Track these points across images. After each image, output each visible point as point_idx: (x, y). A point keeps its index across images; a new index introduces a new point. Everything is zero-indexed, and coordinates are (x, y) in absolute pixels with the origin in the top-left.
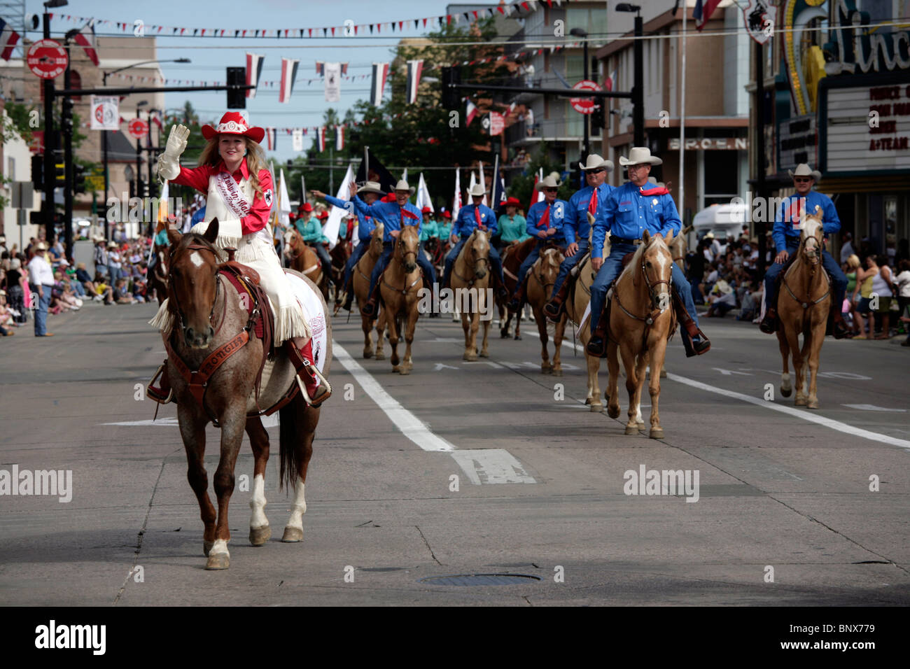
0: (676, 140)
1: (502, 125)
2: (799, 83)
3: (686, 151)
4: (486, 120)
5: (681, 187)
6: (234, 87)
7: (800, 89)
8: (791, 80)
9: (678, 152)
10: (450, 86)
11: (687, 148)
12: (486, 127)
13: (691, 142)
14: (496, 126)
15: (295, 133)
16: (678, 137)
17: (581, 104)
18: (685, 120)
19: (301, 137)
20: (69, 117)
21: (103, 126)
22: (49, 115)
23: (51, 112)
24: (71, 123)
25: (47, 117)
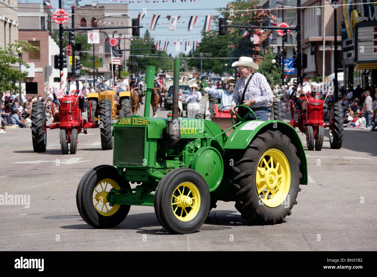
0: (322, 46)
1: (259, 40)
2: (349, 25)
3: (326, 51)
4: (252, 38)
5: (324, 66)
6: (135, 27)
7: (349, 27)
8: (345, 23)
9: (322, 51)
10: (222, 26)
11: (326, 49)
12: (252, 41)
13: (328, 47)
14: (256, 40)
15: (177, 44)
16: (323, 45)
17: (281, 32)
18: (325, 38)
19: (179, 46)
20: (72, 39)
21: (93, 42)
22: (61, 39)
23: (62, 38)
24: (73, 42)
25: (60, 40)
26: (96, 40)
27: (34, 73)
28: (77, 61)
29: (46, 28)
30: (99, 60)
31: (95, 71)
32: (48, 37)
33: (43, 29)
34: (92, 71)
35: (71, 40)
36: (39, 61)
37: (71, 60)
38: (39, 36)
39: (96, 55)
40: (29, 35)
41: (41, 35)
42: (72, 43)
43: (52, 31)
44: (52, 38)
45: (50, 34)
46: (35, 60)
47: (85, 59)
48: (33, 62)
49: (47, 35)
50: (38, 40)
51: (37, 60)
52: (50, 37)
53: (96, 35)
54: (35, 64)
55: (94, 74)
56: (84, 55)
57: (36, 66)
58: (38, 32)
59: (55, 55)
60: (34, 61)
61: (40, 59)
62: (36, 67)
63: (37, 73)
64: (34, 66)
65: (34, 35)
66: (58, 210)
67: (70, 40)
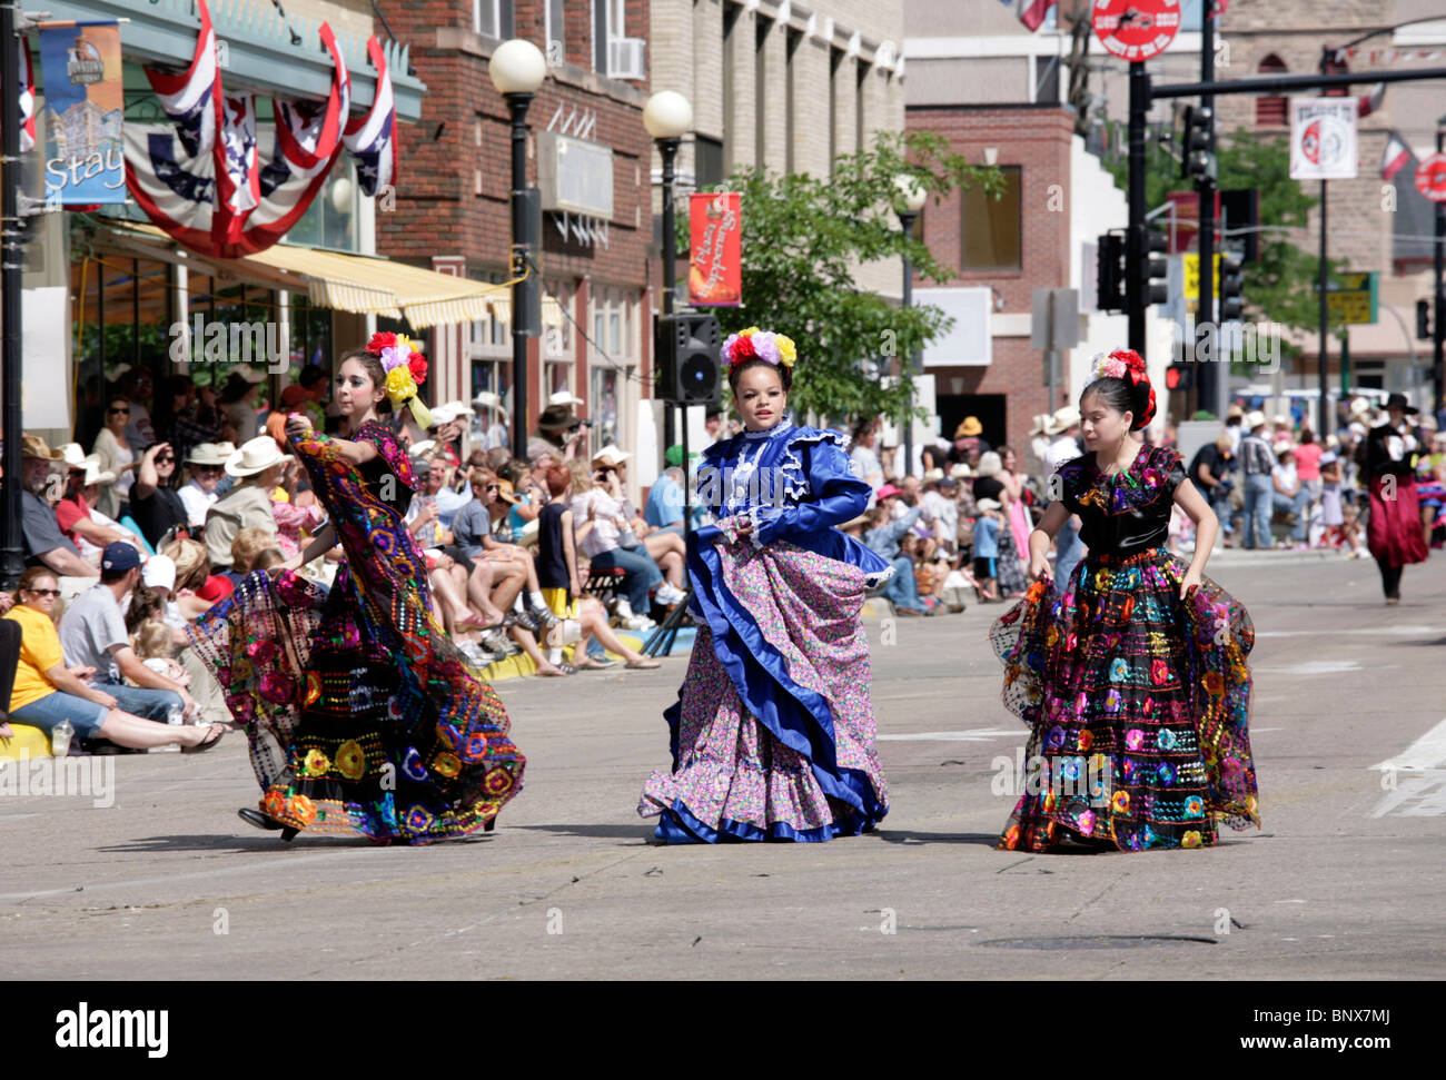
20: (1200, 146)
21: (1321, 170)
22: (1138, 142)
23: (1142, 136)
24: (1204, 161)
25: (1132, 148)
26: (1337, 160)
27: (989, 343)
28: (1227, 270)
29: (1064, 96)
30: (1353, 284)
31: (1334, 346)
32: (1069, 143)
33: (1048, 102)
34: (1310, 343)
35: (1192, 155)
36: (1017, 278)
37: (1195, 277)
38: (1020, 140)
39: (1333, 253)
40: (966, 134)
41: (1028, 133)
42: (1201, 169)
43: (1090, 114)
44: (1088, 148)
45: (1081, 132)
46: (994, 273)
47: (1273, 278)
48: (984, 280)
49: (1064, 134)
50: (1014, 161)
51: (1006, 272)
52: (1078, 143)
53: (1338, 130)
54: (996, 292)
55: (1321, 366)
56: (1272, 258)
57: (1000, 303)
58: (1011, 119)
59: (1104, 232)
60: (990, 278)
61: (1021, 266)
62: (997, 310)
63: (1005, 343)
64: (989, 304)
65: (992, 133)
66: (1066, 913)
67: (1185, 155)
